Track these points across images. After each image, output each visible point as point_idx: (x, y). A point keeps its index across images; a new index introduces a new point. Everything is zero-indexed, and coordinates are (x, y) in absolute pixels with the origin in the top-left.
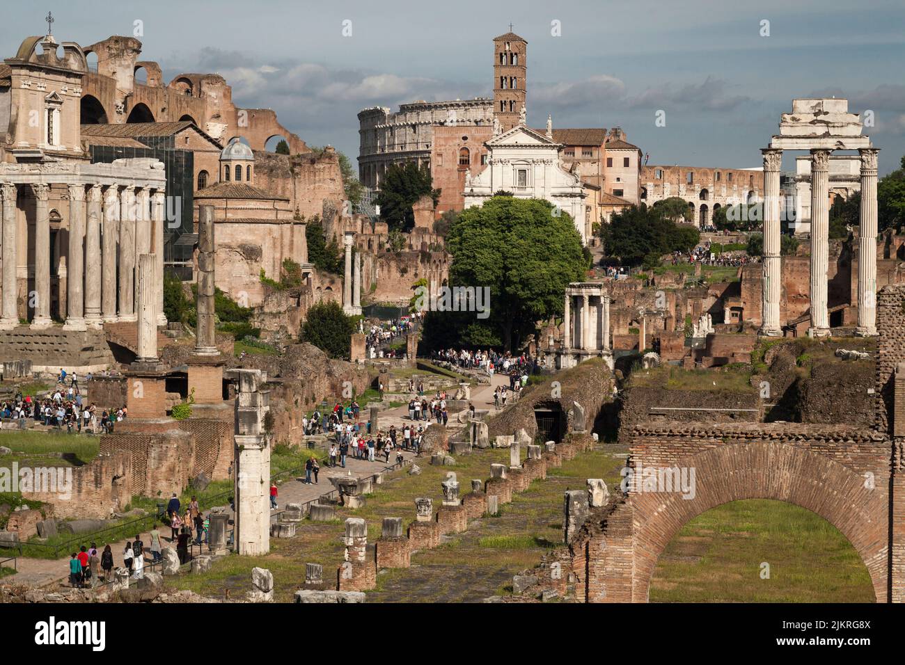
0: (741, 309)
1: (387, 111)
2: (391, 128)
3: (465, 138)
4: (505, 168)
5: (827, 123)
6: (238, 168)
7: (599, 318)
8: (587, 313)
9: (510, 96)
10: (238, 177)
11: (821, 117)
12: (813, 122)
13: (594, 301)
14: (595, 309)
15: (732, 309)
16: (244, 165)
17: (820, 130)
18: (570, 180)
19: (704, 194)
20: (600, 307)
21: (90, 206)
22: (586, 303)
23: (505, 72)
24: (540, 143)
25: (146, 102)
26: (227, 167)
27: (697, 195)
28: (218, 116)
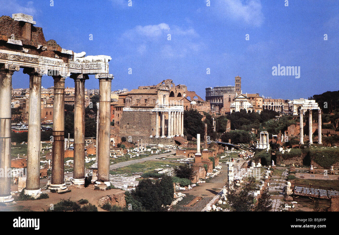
0: (288, 132)
1: (211, 88)
2: (212, 91)
3: (230, 96)
4: (238, 102)
5: (312, 104)
6: (194, 106)
7: (267, 138)
8: (264, 137)
9: (238, 88)
10: (194, 107)
11: (310, 103)
12: (309, 104)
13: (266, 135)
14: (266, 136)
15: (286, 132)
16: (195, 105)
17: (310, 106)
18: (251, 104)
19: (272, 104)
20: (267, 136)
21: (172, 115)
22: (264, 135)
23: (237, 83)
24: (244, 97)
25: (173, 91)
26: (192, 106)
27: (271, 104)
28: (185, 93)
